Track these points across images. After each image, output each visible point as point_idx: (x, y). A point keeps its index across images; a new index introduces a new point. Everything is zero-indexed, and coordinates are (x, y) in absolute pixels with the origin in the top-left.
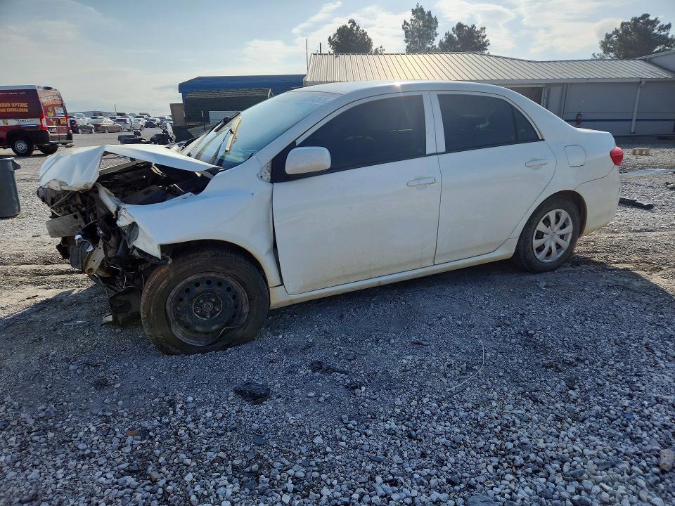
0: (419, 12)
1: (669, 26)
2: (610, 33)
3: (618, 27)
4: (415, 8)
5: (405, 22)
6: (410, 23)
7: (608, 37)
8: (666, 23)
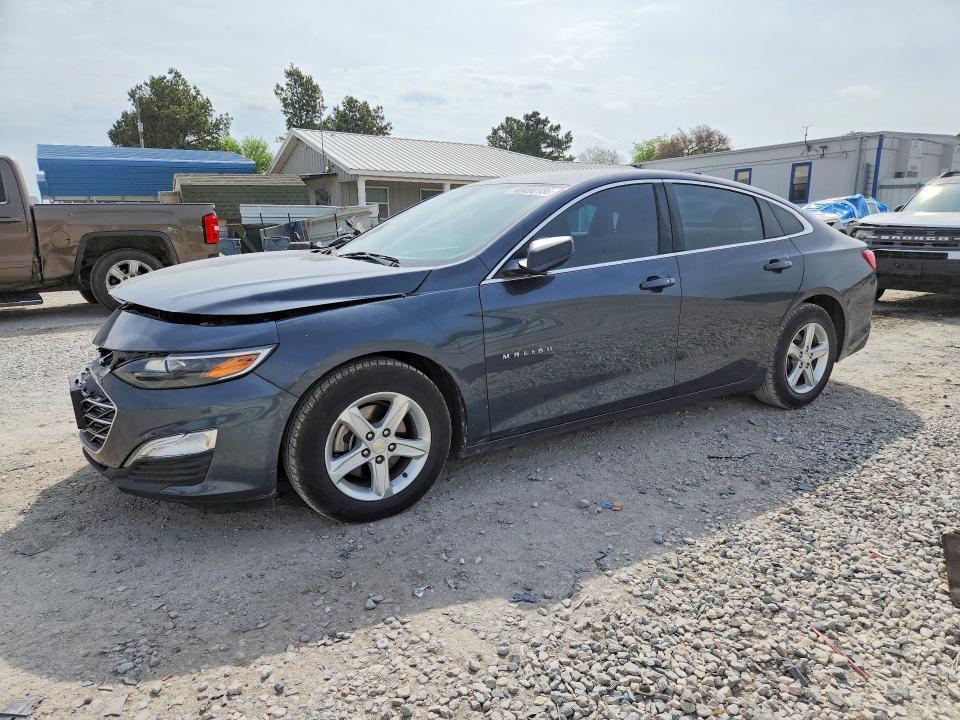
0: (294, 75)
1: (558, 128)
2: (496, 128)
3: (504, 121)
4: (288, 68)
5: (278, 86)
6: (285, 88)
7: (495, 132)
8: (555, 124)
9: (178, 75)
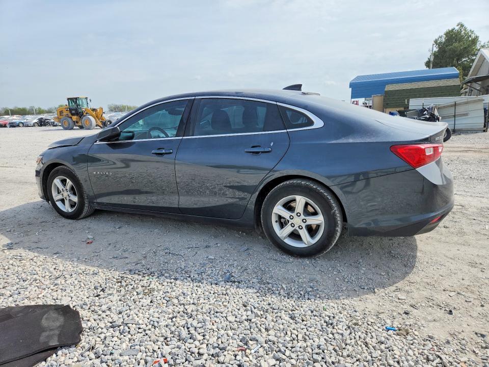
9: (462, 26)
